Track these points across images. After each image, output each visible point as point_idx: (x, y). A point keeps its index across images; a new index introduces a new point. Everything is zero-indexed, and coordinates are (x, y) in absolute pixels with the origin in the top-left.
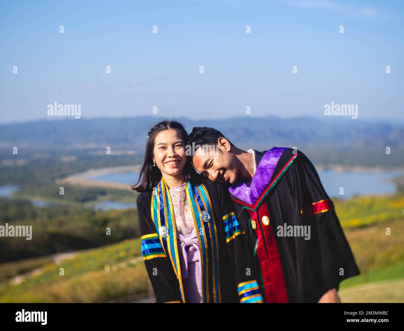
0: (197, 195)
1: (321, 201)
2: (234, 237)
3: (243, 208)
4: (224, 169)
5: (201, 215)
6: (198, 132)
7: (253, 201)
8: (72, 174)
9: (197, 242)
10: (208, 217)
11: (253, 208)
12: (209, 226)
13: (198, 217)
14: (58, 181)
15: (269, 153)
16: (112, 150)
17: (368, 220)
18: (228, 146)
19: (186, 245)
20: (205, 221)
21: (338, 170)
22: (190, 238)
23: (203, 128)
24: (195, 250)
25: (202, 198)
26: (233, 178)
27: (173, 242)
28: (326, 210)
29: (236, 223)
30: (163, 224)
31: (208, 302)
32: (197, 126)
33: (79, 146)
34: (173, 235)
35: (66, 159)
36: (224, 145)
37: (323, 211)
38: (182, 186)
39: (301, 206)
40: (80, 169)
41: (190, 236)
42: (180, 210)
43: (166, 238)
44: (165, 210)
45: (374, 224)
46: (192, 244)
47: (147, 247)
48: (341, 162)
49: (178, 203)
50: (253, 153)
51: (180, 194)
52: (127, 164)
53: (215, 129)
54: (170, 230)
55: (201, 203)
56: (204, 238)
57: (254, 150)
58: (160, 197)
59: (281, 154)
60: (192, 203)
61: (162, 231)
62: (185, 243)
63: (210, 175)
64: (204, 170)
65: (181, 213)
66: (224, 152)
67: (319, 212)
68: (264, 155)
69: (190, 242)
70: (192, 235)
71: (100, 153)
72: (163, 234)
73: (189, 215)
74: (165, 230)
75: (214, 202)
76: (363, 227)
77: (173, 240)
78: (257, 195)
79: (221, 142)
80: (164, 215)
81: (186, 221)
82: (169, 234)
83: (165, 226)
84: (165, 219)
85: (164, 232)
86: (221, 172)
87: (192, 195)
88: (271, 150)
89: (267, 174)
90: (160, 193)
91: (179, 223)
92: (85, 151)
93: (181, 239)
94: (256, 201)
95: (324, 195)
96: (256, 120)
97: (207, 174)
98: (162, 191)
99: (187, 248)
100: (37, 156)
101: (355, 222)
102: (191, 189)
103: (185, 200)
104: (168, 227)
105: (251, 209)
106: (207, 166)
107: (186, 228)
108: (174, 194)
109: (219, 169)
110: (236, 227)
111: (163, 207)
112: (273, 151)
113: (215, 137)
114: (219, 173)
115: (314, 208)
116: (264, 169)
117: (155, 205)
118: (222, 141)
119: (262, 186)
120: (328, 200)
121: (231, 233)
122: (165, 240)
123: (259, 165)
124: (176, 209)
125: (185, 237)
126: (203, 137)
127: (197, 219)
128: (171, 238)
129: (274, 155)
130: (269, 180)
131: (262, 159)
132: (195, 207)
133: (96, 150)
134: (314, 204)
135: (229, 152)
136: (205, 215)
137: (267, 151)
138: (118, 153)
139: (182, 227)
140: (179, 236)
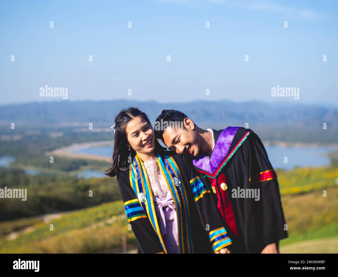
0: (167, 166)
1: (267, 171)
2: (201, 196)
3: (204, 177)
4: (190, 144)
5: (173, 181)
6: (167, 114)
7: (214, 170)
8: (59, 147)
9: (172, 203)
10: (179, 182)
11: (213, 176)
12: (180, 190)
13: (171, 183)
14: (47, 154)
15: (225, 131)
16: (93, 127)
17: (306, 188)
18: (192, 125)
19: (163, 206)
20: (177, 186)
21: (282, 145)
22: (166, 200)
23: (171, 111)
24: (171, 210)
25: (172, 168)
26: (197, 151)
27: (151, 205)
28: (271, 179)
29: (201, 185)
30: (141, 191)
31: (184, 253)
32: (165, 109)
33: (65, 124)
34: (150, 199)
35: (54, 135)
36: (189, 124)
37: (268, 179)
38: (154, 159)
39: (250, 175)
40: (66, 143)
41: (166, 199)
42: (155, 178)
43: (144, 202)
44: (141, 179)
45: (311, 191)
46: (168, 205)
47: (130, 211)
48: (284, 139)
49: (153, 173)
50: (212, 131)
51: (153, 165)
52: (105, 140)
53: (180, 111)
54: (147, 196)
55: (172, 172)
56: (178, 199)
57: (212, 129)
58: (136, 169)
59: (236, 132)
60: (165, 172)
61: (140, 197)
62: (162, 205)
63: (178, 149)
64: (172, 145)
65: (156, 180)
66: (189, 130)
67: (265, 180)
68: (221, 133)
69: (166, 203)
70: (167, 198)
71: (83, 130)
72: (142, 199)
73: (163, 181)
74: (143, 196)
75: (182, 170)
76: (302, 194)
77: (151, 204)
78: (217, 166)
79: (186, 122)
80: (141, 183)
81: (161, 187)
82: (147, 199)
83: (143, 192)
84: (143, 187)
85: (142, 197)
86: (187, 147)
87: (163, 166)
88: (226, 129)
89: (225, 149)
90: (136, 166)
91: (155, 189)
92: (70, 128)
93: (157, 202)
94: (216, 170)
95: (269, 166)
96: (214, 103)
97: (175, 149)
98: (137, 164)
99: (164, 208)
100: (30, 132)
101: (296, 189)
102: (162, 161)
103: (158, 169)
104: (145, 193)
105: (211, 177)
106: (175, 142)
107: (162, 192)
108: (148, 165)
109: (186, 145)
110: (202, 187)
111: (140, 177)
112: (229, 130)
113: (181, 118)
114: (185, 148)
115: (262, 177)
116: (222, 144)
117: (133, 176)
118: (188, 121)
119: (221, 158)
120: (272, 170)
121: (199, 193)
122: (144, 204)
123: (218, 141)
124: (152, 178)
125: (161, 200)
126: (172, 118)
127: (171, 184)
128: (149, 202)
129: (230, 133)
130: (227, 153)
131: (220, 136)
132: (167, 175)
133: (79, 127)
134: (261, 173)
135: (193, 130)
136: (176, 180)
137: (223, 130)
138: (98, 130)
139: (159, 192)
140: (156, 200)
